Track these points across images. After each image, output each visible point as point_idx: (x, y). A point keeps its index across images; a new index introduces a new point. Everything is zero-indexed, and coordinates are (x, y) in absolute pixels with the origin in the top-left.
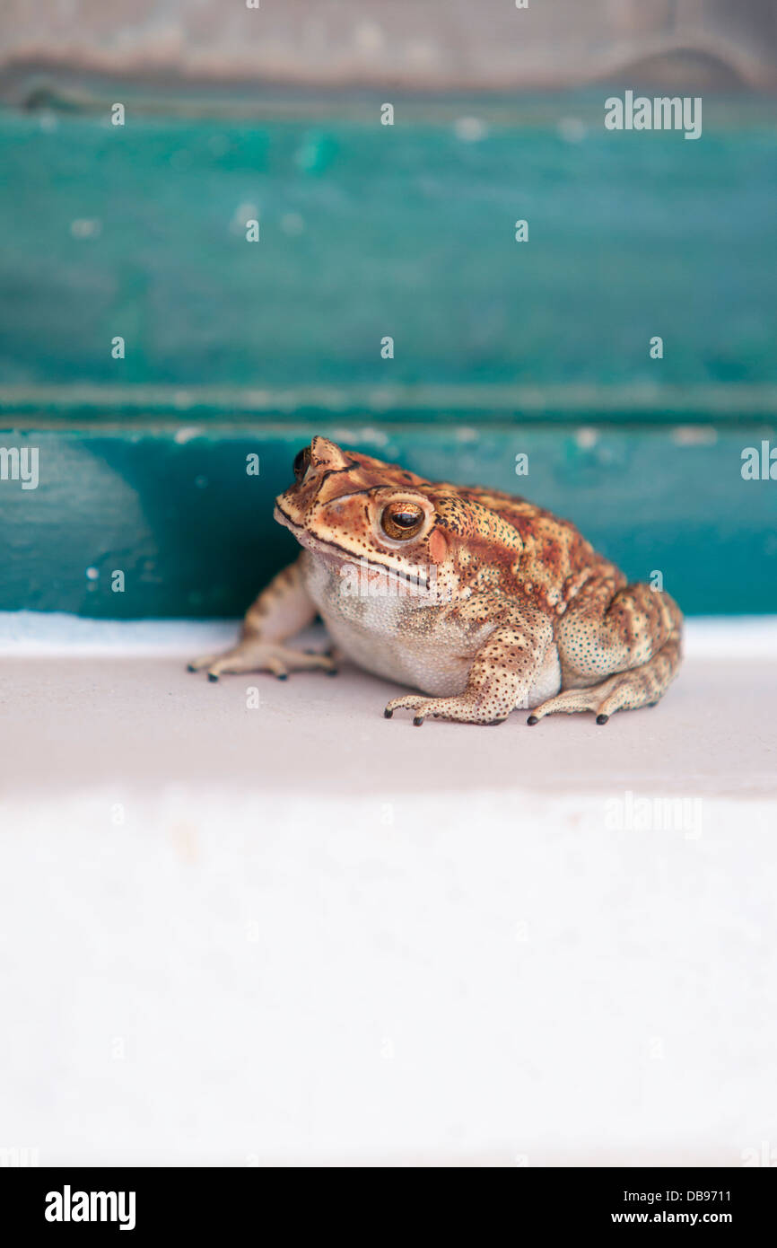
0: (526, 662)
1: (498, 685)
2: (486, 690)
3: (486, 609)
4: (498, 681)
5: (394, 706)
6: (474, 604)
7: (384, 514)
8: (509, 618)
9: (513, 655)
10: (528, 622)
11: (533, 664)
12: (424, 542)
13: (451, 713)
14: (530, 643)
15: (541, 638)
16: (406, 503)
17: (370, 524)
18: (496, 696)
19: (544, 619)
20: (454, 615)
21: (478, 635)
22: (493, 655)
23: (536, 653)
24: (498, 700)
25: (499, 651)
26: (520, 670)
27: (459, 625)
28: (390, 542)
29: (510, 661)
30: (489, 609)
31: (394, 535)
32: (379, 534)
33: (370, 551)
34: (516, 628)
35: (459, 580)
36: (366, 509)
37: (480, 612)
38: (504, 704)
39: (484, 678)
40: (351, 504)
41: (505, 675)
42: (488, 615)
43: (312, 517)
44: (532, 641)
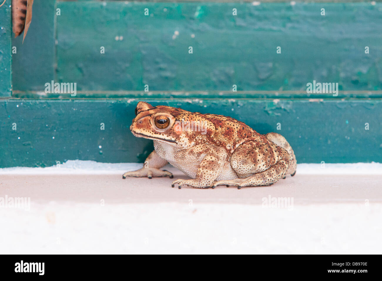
0: (215, 165)
1: (205, 175)
2: (201, 177)
3: (202, 149)
4: (205, 174)
5: (174, 183)
6: (198, 148)
7: (155, 121)
8: (210, 151)
9: (210, 164)
10: (216, 151)
11: (218, 166)
12: (172, 128)
13: (191, 184)
14: (216, 159)
15: (221, 156)
16: (161, 116)
17: (151, 125)
18: (205, 179)
19: (223, 150)
20: (192, 152)
21: (200, 158)
22: (203, 165)
23: (219, 162)
24: (206, 180)
25: (205, 163)
26: (213, 169)
27: (193, 155)
28: (160, 130)
29: (209, 166)
30: (203, 149)
31: (160, 127)
32: (155, 128)
33: (152, 134)
34: (211, 155)
35: (189, 139)
36: (150, 120)
37: (200, 150)
38: (208, 181)
39: (200, 173)
40: (145, 120)
41: (207, 171)
42: (203, 151)
43: (133, 127)
44: (217, 158)
